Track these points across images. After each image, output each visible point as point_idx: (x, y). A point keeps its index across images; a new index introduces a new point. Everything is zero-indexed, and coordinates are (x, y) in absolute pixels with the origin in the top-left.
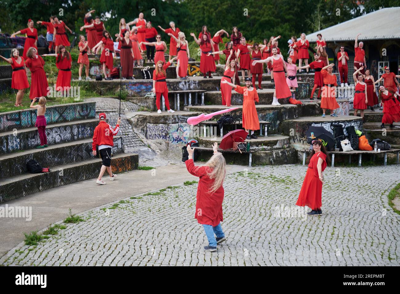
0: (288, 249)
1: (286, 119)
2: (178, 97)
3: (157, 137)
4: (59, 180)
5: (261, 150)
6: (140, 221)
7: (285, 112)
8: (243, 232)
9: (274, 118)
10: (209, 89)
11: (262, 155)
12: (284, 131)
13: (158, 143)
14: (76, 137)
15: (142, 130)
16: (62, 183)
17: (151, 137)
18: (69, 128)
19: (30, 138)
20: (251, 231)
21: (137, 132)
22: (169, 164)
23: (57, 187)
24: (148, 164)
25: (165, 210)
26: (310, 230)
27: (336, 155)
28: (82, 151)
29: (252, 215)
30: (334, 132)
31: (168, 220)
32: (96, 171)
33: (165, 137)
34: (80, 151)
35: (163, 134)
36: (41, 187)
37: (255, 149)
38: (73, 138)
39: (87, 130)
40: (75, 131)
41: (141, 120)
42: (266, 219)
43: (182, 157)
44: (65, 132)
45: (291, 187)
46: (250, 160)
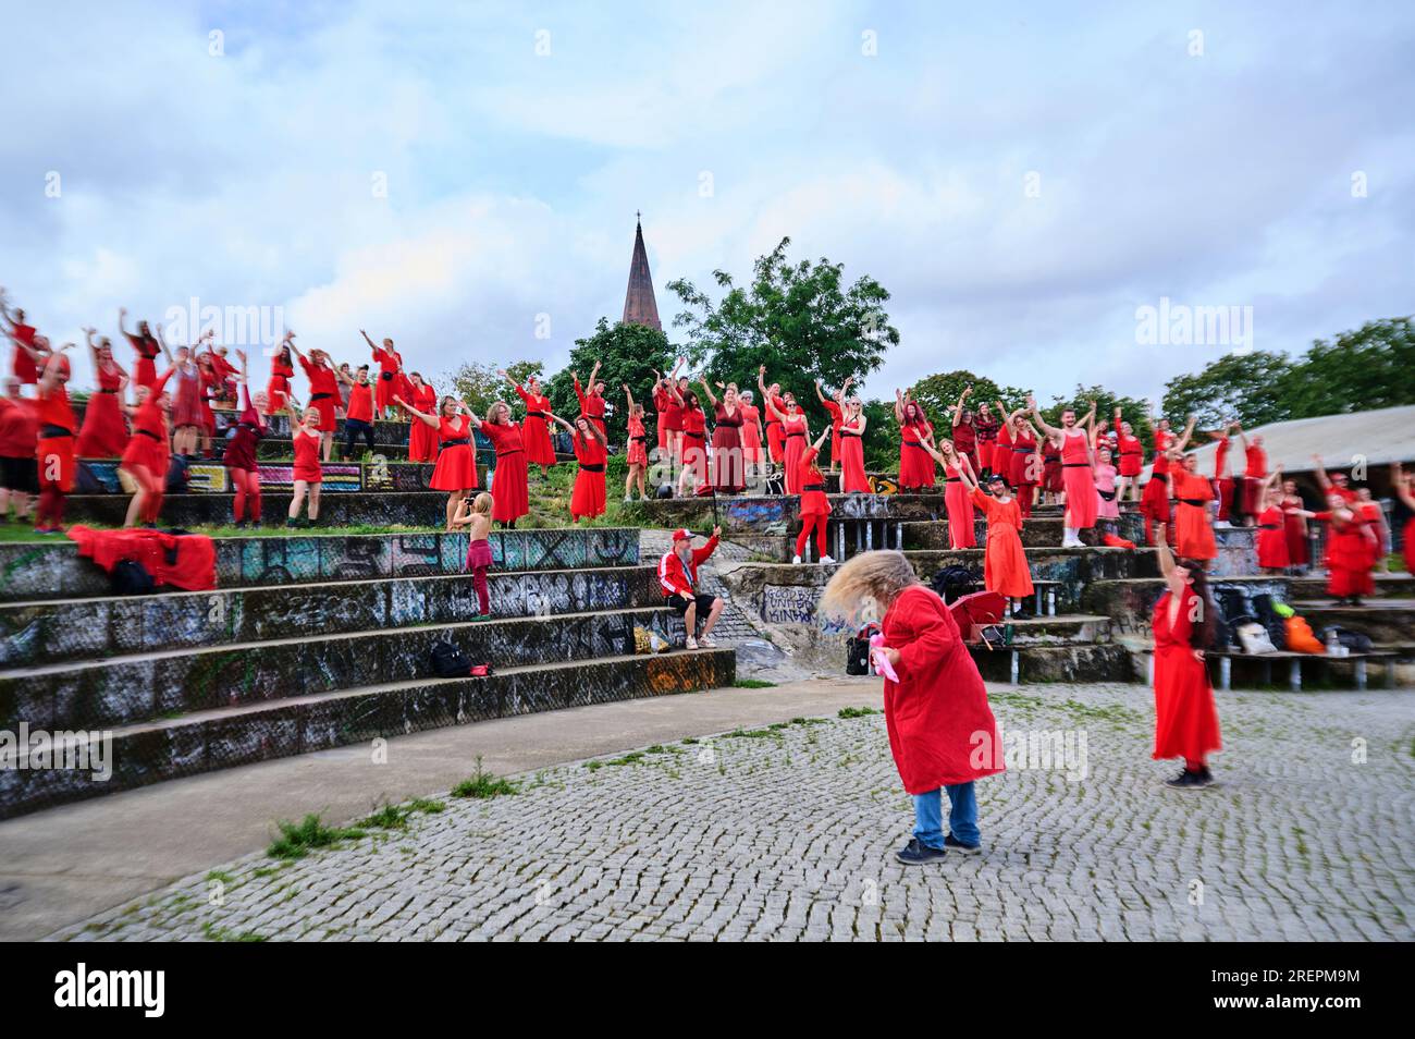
0: (1164, 896)
1: (1098, 579)
2: (842, 531)
3: (788, 619)
4: (518, 700)
5: (1040, 645)
6: (681, 796)
7: (1096, 562)
8: (998, 836)
9: (1069, 576)
10: (913, 517)
11: (1045, 656)
12: (1096, 603)
13: (791, 631)
14: (581, 604)
15: (752, 600)
16: (525, 706)
17: (774, 618)
18: (565, 579)
19: (456, 596)
20: (1026, 833)
21: (740, 606)
22: (814, 678)
23: (510, 716)
24: (761, 677)
25: (767, 771)
26: (1221, 836)
27: (1235, 661)
28: (591, 635)
29: (1025, 791)
30: (1223, 609)
31: (769, 796)
32: (622, 683)
33: (808, 617)
34: (586, 635)
35: (802, 609)
36: (461, 712)
37: (1027, 642)
38: (575, 604)
39: (611, 589)
40: (581, 589)
41: (750, 577)
42: (1069, 801)
43: (846, 663)
44: (552, 588)
45: (1128, 727)
46: (1015, 668)
